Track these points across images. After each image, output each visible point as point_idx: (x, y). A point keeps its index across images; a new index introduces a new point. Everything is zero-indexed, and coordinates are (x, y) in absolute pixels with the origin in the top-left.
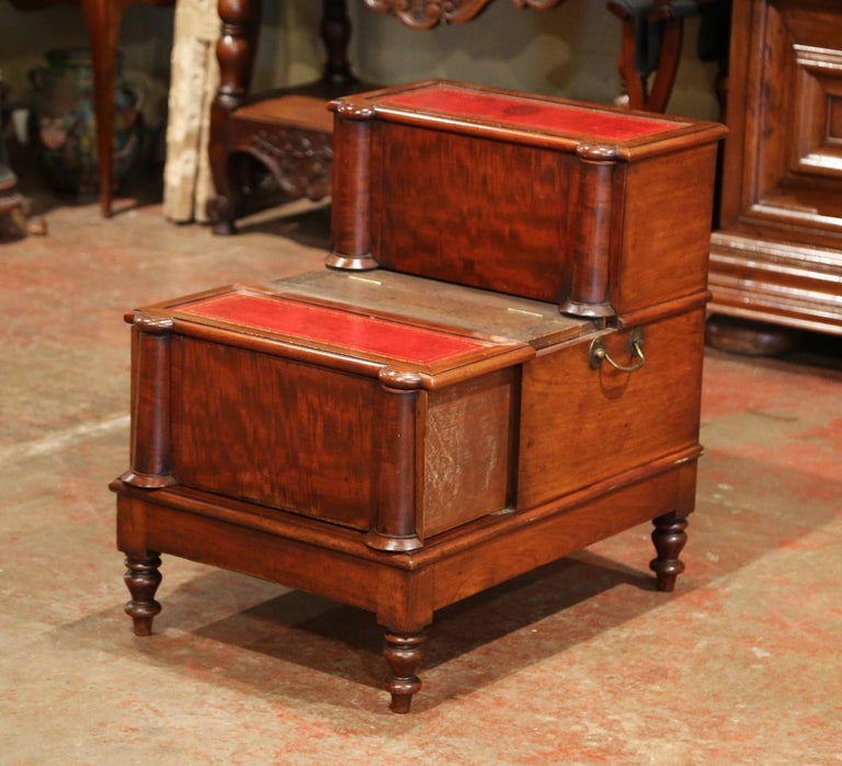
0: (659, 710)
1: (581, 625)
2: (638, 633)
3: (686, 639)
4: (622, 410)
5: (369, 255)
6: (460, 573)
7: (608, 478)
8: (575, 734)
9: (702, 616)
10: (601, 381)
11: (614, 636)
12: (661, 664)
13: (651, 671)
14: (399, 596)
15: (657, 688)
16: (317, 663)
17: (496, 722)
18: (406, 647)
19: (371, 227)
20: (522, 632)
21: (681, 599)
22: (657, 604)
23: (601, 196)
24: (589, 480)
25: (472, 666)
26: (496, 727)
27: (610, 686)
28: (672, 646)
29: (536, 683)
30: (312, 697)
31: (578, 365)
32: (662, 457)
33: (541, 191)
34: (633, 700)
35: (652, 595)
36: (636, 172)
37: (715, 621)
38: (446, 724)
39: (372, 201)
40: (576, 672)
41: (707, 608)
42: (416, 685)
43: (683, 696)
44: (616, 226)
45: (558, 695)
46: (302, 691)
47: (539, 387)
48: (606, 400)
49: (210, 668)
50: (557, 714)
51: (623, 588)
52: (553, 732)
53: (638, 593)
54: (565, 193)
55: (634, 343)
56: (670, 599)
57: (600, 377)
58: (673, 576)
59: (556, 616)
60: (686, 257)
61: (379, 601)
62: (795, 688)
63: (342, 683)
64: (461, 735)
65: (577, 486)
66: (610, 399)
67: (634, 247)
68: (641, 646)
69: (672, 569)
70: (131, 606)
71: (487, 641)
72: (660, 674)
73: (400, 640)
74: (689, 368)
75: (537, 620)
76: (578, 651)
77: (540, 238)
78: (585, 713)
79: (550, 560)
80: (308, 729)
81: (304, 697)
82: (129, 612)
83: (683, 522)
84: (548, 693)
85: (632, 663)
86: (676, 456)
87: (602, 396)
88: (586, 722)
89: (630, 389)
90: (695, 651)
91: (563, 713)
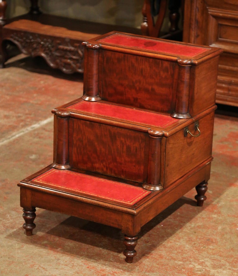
0: (216, 256)
1: (177, 222)
2: (197, 225)
3: (214, 226)
4: (192, 149)
5: (98, 96)
6: (148, 213)
7: (188, 173)
8: (191, 269)
9: (215, 216)
10: (187, 140)
11: (189, 226)
12: (209, 237)
13: (207, 240)
14: (130, 224)
15: (211, 247)
16: (93, 243)
17: (163, 265)
18: (132, 241)
19: (98, 86)
20: (158, 226)
21: (206, 209)
22: (199, 212)
23: (186, 77)
24: (183, 174)
25: (147, 242)
26: (163, 267)
27: (196, 247)
28: (210, 229)
29: (170, 247)
30: (96, 259)
31: (181, 136)
32: (202, 163)
33: (163, 74)
34: (206, 253)
35: (196, 208)
36: (198, 68)
37: (220, 218)
38: (146, 267)
39: (99, 77)
40: (182, 242)
41: (216, 213)
43: (221, 250)
44: (191, 86)
45: (180, 252)
46: (92, 256)
47: (171, 146)
48: (188, 146)
50: (182, 260)
51: (185, 206)
52: (184, 268)
53: (191, 207)
54: (173, 75)
55: (196, 126)
56: (203, 209)
58: (203, 201)
59: (167, 219)
60: (210, 94)
64: (153, 272)
65: (180, 177)
68: (201, 230)
69: (202, 199)
70: (25, 226)
72: (209, 241)
73: (130, 238)
74: (210, 132)
75: (162, 221)
76: (180, 233)
77: (163, 91)
78: (191, 260)
80: (100, 273)
81: (94, 259)
82: (24, 228)
83: (207, 183)
84: (176, 252)
85: (200, 237)
86: (206, 162)
88: (193, 263)
89: (194, 142)
90: (218, 231)
91: (184, 260)
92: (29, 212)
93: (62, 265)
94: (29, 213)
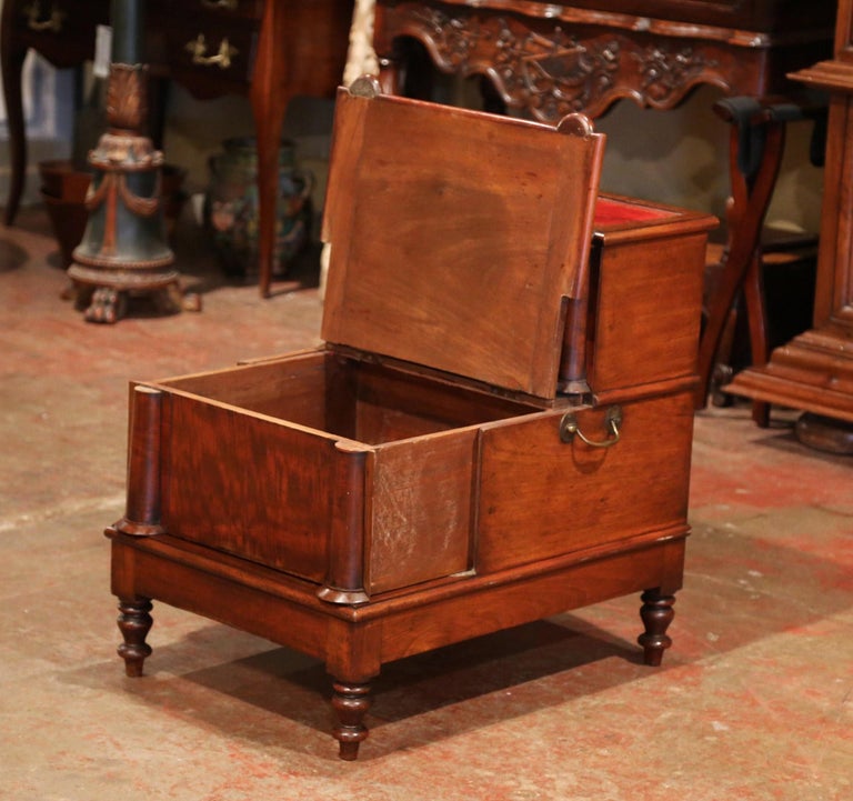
0: (597, 772)
1: (557, 691)
2: (608, 702)
3: (652, 710)
4: (599, 484)
6: (411, 629)
7: (580, 549)
8: (505, 789)
9: (677, 690)
10: (573, 454)
11: (584, 703)
12: (617, 731)
13: (606, 736)
14: (345, 647)
15: (604, 752)
17: (434, 773)
18: (352, 696)
20: (497, 694)
21: (664, 673)
22: (640, 676)
24: (559, 550)
25: (434, 722)
26: (433, 777)
27: (560, 748)
28: (635, 716)
29: (490, 741)
30: (270, 741)
31: (549, 439)
32: (644, 533)
34: (576, 762)
35: (637, 668)
36: (614, 256)
37: (689, 695)
38: (385, 772)
40: (534, 733)
41: (685, 684)
42: (363, 734)
43: (626, 761)
45: (506, 753)
46: (264, 734)
47: (502, 457)
48: (579, 473)
49: (184, 709)
50: (498, 770)
51: (611, 660)
52: (485, 785)
53: (624, 664)
55: (611, 420)
56: (653, 673)
57: (572, 450)
58: (660, 651)
59: (536, 681)
61: (328, 650)
62: (739, 759)
63: (302, 729)
64: (396, 783)
65: (545, 554)
66: (584, 473)
67: (611, 328)
68: (606, 714)
69: (659, 643)
70: (123, 648)
71: (459, 700)
72: (614, 739)
73: (347, 689)
75: (515, 684)
76: (542, 715)
78: (523, 770)
79: (515, 624)
80: (253, 769)
81: (262, 741)
82: (121, 653)
83: (671, 599)
84: (496, 750)
85: (591, 728)
86: (660, 533)
87: (574, 469)
88: (521, 779)
89: (607, 465)
90: (656, 721)
91: (504, 769)
92: (131, 610)
93: (171, 742)
94: (132, 614)
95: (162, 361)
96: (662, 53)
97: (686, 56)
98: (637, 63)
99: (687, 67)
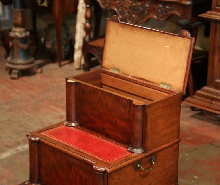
4: (148, 180)
5: (76, 121)
10: (139, 173)
19: (76, 113)
23: (139, 115)
31: (131, 170)
33: (123, 110)
39: (76, 105)
44: (144, 124)
48: (142, 179)
54: (130, 112)
55: (152, 159)
57: (139, 172)
60: (171, 129)
66: (143, 178)
67: (151, 130)
74: (173, 162)
77: (123, 124)
87: (140, 178)
95: (29, 92)
96: (162, 5)
97: (169, 6)
98: (155, 8)
99: (169, 10)
